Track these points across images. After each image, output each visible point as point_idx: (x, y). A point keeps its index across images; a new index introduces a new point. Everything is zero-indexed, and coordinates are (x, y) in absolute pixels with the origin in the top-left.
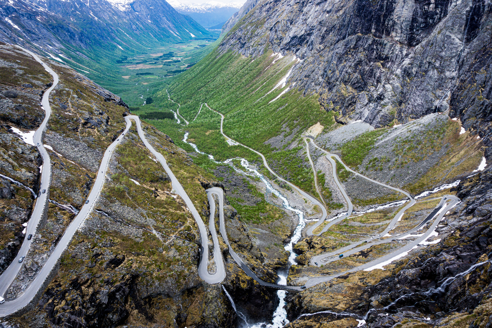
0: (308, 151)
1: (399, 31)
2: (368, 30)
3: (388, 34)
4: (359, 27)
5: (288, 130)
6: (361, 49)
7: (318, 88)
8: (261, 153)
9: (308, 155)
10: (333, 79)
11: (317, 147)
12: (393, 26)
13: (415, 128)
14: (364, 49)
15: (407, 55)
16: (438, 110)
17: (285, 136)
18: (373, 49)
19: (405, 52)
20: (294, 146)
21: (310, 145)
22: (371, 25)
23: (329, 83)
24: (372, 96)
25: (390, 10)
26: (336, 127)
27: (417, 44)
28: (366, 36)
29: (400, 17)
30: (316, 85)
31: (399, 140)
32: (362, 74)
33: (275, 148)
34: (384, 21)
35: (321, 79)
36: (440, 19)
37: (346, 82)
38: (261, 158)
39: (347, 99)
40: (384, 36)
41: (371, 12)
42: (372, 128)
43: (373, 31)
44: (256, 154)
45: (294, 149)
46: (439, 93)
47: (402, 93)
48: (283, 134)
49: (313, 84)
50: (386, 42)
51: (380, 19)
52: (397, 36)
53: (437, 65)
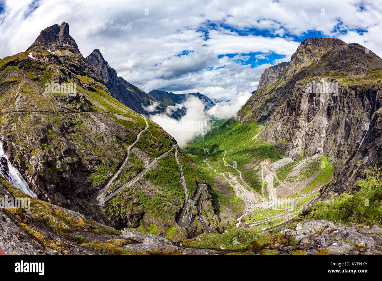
0: (262, 172)
1: (304, 115)
2: (292, 114)
3: (300, 116)
4: (288, 113)
5: (255, 160)
6: (289, 123)
7: (271, 140)
8: (240, 171)
9: (262, 173)
10: (278, 136)
11: (267, 170)
12: (301, 113)
13: (310, 161)
14: (291, 123)
15: (307, 126)
16: (319, 152)
17: (253, 164)
18: (294, 123)
19: (306, 125)
20: (256, 168)
21: (264, 168)
22: (293, 112)
23: (276, 138)
24: (293, 145)
25: (299, 106)
26: (277, 160)
27: (311, 121)
28: (291, 117)
29: (303, 109)
30: (270, 138)
31: (303, 167)
32: (290, 134)
33: (247, 169)
34: (298, 110)
35: (273, 136)
36: (318, 111)
37: (283, 138)
38: (239, 173)
39: (283, 146)
40: (298, 117)
41: (292, 106)
42: (293, 161)
43: (294, 114)
44: (237, 172)
45: (256, 170)
46: (319, 144)
47: (306, 144)
48: (252, 162)
49: (269, 138)
50: (299, 120)
51: (296, 109)
52: (303, 117)
53: (318, 131)
